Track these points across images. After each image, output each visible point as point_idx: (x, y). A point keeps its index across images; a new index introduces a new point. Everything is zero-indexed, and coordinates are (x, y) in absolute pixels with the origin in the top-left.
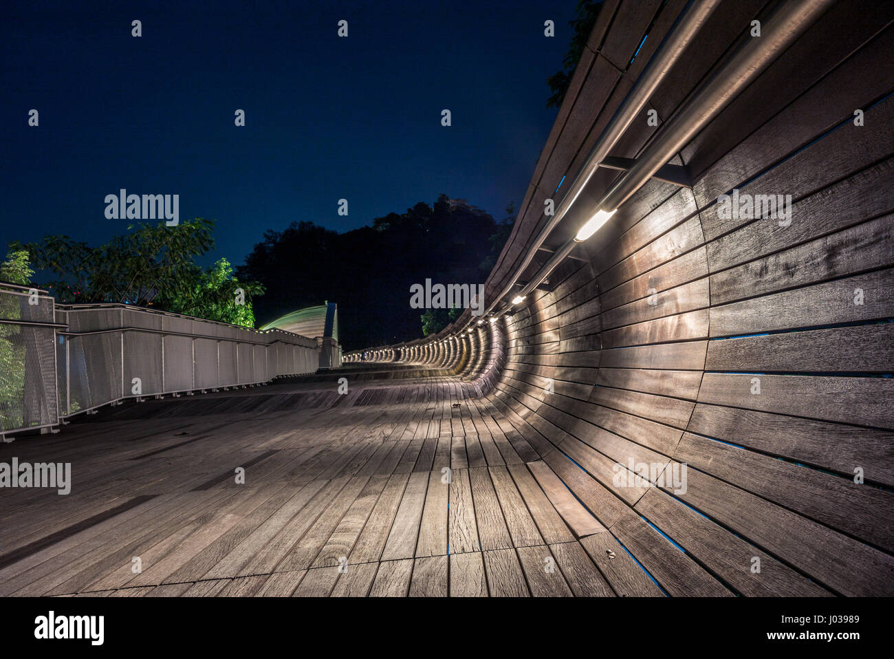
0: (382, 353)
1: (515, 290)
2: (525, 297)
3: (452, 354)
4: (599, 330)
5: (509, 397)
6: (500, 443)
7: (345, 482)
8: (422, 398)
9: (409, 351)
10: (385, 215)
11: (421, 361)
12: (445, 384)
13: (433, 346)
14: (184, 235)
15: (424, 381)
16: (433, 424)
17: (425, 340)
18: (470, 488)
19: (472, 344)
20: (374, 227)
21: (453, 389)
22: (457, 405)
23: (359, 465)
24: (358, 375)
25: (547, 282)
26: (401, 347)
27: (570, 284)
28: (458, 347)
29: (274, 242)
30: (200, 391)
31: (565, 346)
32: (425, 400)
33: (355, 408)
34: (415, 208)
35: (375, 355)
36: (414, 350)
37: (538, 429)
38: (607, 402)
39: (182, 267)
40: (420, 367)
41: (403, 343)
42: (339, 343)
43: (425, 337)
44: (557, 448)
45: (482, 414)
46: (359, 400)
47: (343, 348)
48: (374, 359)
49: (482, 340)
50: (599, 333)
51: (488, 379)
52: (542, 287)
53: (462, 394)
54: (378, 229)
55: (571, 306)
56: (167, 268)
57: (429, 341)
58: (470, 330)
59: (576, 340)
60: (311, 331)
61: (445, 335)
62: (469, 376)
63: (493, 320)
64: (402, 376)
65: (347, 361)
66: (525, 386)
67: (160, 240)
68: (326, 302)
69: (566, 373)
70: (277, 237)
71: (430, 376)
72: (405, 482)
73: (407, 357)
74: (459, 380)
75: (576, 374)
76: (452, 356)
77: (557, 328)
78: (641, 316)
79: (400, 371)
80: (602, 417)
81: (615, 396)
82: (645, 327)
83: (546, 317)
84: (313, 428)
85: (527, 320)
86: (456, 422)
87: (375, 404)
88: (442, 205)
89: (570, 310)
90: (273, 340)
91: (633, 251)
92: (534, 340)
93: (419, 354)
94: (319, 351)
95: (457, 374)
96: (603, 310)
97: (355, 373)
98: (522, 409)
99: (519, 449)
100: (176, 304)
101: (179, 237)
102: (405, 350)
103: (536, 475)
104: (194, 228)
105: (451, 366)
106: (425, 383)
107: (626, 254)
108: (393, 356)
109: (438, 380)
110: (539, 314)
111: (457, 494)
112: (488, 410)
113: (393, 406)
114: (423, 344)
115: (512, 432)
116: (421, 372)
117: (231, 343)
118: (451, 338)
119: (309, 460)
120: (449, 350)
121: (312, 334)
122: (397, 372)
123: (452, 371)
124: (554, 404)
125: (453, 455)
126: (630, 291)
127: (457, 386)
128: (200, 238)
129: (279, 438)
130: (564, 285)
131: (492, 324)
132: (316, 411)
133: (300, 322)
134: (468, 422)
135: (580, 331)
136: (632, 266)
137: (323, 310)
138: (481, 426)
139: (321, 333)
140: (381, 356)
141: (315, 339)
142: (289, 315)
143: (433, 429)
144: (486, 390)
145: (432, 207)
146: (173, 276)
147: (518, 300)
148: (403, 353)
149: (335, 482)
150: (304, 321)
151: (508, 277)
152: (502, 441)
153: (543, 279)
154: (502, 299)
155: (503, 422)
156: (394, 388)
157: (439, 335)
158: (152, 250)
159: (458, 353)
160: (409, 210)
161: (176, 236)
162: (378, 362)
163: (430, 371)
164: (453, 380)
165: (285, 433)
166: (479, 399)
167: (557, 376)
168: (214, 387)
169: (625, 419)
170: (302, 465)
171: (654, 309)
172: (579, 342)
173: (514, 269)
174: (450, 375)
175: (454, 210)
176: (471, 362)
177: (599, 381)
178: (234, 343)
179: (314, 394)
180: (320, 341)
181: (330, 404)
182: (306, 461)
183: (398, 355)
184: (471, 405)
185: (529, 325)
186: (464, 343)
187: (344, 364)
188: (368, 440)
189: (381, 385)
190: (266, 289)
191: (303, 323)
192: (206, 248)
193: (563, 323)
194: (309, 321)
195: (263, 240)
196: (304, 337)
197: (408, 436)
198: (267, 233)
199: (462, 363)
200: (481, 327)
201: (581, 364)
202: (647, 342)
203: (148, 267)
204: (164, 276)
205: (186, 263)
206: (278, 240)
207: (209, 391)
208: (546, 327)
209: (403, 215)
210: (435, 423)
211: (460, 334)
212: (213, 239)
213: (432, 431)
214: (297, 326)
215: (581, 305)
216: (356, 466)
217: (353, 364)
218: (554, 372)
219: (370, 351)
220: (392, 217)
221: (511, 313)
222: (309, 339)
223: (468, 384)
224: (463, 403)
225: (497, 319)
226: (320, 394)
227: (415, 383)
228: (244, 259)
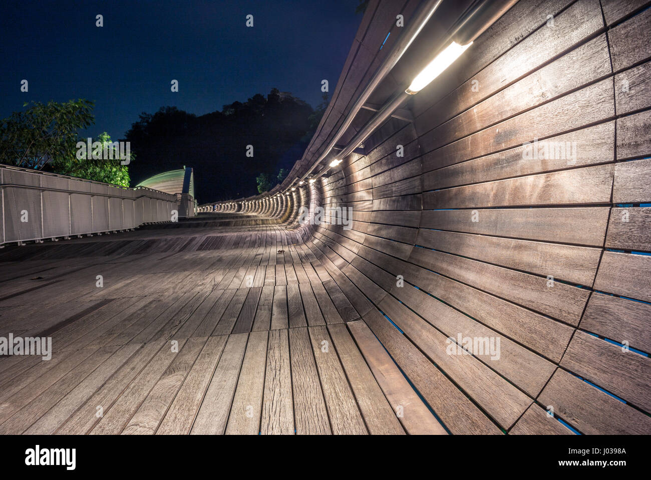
0: (228, 206)
1: (334, 154)
2: (341, 161)
3: (279, 207)
4: (420, 191)
5: (325, 246)
6: (319, 294)
7: (159, 347)
8: (254, 244)
9: (248, 204)
10: (232, 103)
11: (256, 212)
12: (273, 232)
13: (265, 201)
14: (70, 112)
15: (257, 229)
16: (260, 270)
17: (260, 196)
18: (288, 362)
19: (295, 200)
20: (223, 111)
21: (279, 237)
22: (281, 251)
23: (180, 322)
24: (207, 223)
25: (362, 147)
26: (242, 201)
27: (387, 147)
28: (284, 202)
29: (147, 121)
30: (77, 236)
31: (378, 204)
32: (256, 246)
33: (197, 252)
34: (253, 98)
35: (223, 207)
36: (251, 203)
37: (354, 281)
38: (434, 266)
39: (69, 137)
40: (256, 216)
41: (243, 198)
42: (195, 198)
43: (260, 194)
44: (377, 307)
45: (303, 259)
46: (202, 245)
47: (198, 202)
48: (222, 210)
49: (302, 197)
50: (420, 193)
51: (307, 228)
52: (357, 151)
53: (286, 240)
54: (226, 113)
55: (386, 168)
56: (57, 139)
57: (263, 197)
58: (293, 189)
59: (391, 200)
60: (172, 188)
61: (274, 193)
62: (292, 225)
63: (312, 181)
64: (241, 224)
65: (202, 211)
66: (339, 237)
67: (51, 116)
68: (184, 167)
69: (379, 229)
70: (149, 118)
71: (262, 224)
72: (221, 349)
73: (246, 208)
74: (284, 228)
75: (390, 232)
76: (279, 209)
77: (370, 188)
78: (480, 177)
79: (241, 219)
80: (428, 282)
81: (443, 261)
82: (487, 189)
83: (359, 178)
84: (154, 273)
85: (341, 182)
86: (280, 268)
87: (215, 249)
88: (273, 96)
89: (386, 171)
90: (140, 195)
91: (473, 103)
92: (347, 198)
93: (255, 207)
94: (179, 204)
95: (283, 222)
96: (425, 171)
97: (205, 222)
98: (337, 259)
99: (337, 303)
100: (67, 166)
101: (65, 114)
102: (245, 204)
103: (358, 341)
104: (77, 106)
105: (279, 216)
106: (257, 231)
107: (462, 107)
108: (236, 208)
109: (268, 228)
110: (353, 176)
111: (274, 372)
112: (307, 256)
113: (229, 251)
114: (258, 199)
115: (329, 281)
116: (256, 221)
117: (103, 197)
118: (279, 195)
119: (135, 313)
120: (278, 204)
121: (173, 191)
122: (238, 221)
123: (280, 221)
124: (369, 258)
125: (275, 308)
126: (464, 149)
127: (282, 234)
128: (83, 115)
129: (120, 285)
130: (379, 148)
131: (311, 185)
132: (164, 255)
133: (165, 182)
134: (290, 269)
135: (396, 191)
136: (471, 121)
137: (182, 173)
138: (301, 274)
139: (180, 190)
140: (227, 208)
141: (175, 195)
142: (156, 177)
143: (259, 276)
144: (305, 238)
145: (266, 97)
146: (62, 144)
147: (335, 163)
148: (243, 205)
149: (149, 347)
150: (168, 181)
151: (326, 144)
152: (320, 292)
153: (359, 144)
154: (320, 163)
155: (320, 270)
156: (231, 235)
157: (270, 192)
158: (44, 123)
159: (284, 206)
160: (249, 100)
161: (63, 113)
162: (225, 212)
163: (262, 220)
164: (279, 228)
165: (126, 280)
166: (300, 245)
167: (371, 232)
168: (89, 232)
169: (462, 291)
170: (125, 320)
171: (502, 168)
172: (394, 201)
173: (331, 136)
174: (278, 223)
175: (283, 100)
176: (293, 214)
177: (420, 241)
178: (105, 197)
179: (166, 240)
180: (179, 196)
181: (178, 249)
182: (132, 315)
183: (240, 207)
184: (293, 250)
185: (343, 185)
186: (289, 199)
187: (199, 214)
188: (198, 289)
189: (222, 232)
190: (136, 156)
191: (167, 183)
192: (88, 124)
193: (377, 183)
194: (171, 181)
195: (139, 120)
196: (166, 193)
197: (235, 284)
198: (142, 115)
199: (287, 214)
200: (302, 187)
201: (397, 223)
202: (489, 205)
203: (41, 137)
204: (54, 145)
205: (72, 134)
206: (150, 120)
207: (85, 236)
208: (359, 187)
209: (245, 103)
210: (261, 269)
211: (285, 192)
212: (94, 116)
213: (258, 279)
214: (162, 184)
215: (398, 166)
216: (178, 322)
217: (206, 213)
218: (367, 228)
219: (218, 204)
220: (236, 105)
221: (327, 176)
222: (170, 195)
223: (291, 232)
224: (286, 249)
225: (315, 180)
226: (170, 240)
227: (249, 231)
228: (125, 134)
